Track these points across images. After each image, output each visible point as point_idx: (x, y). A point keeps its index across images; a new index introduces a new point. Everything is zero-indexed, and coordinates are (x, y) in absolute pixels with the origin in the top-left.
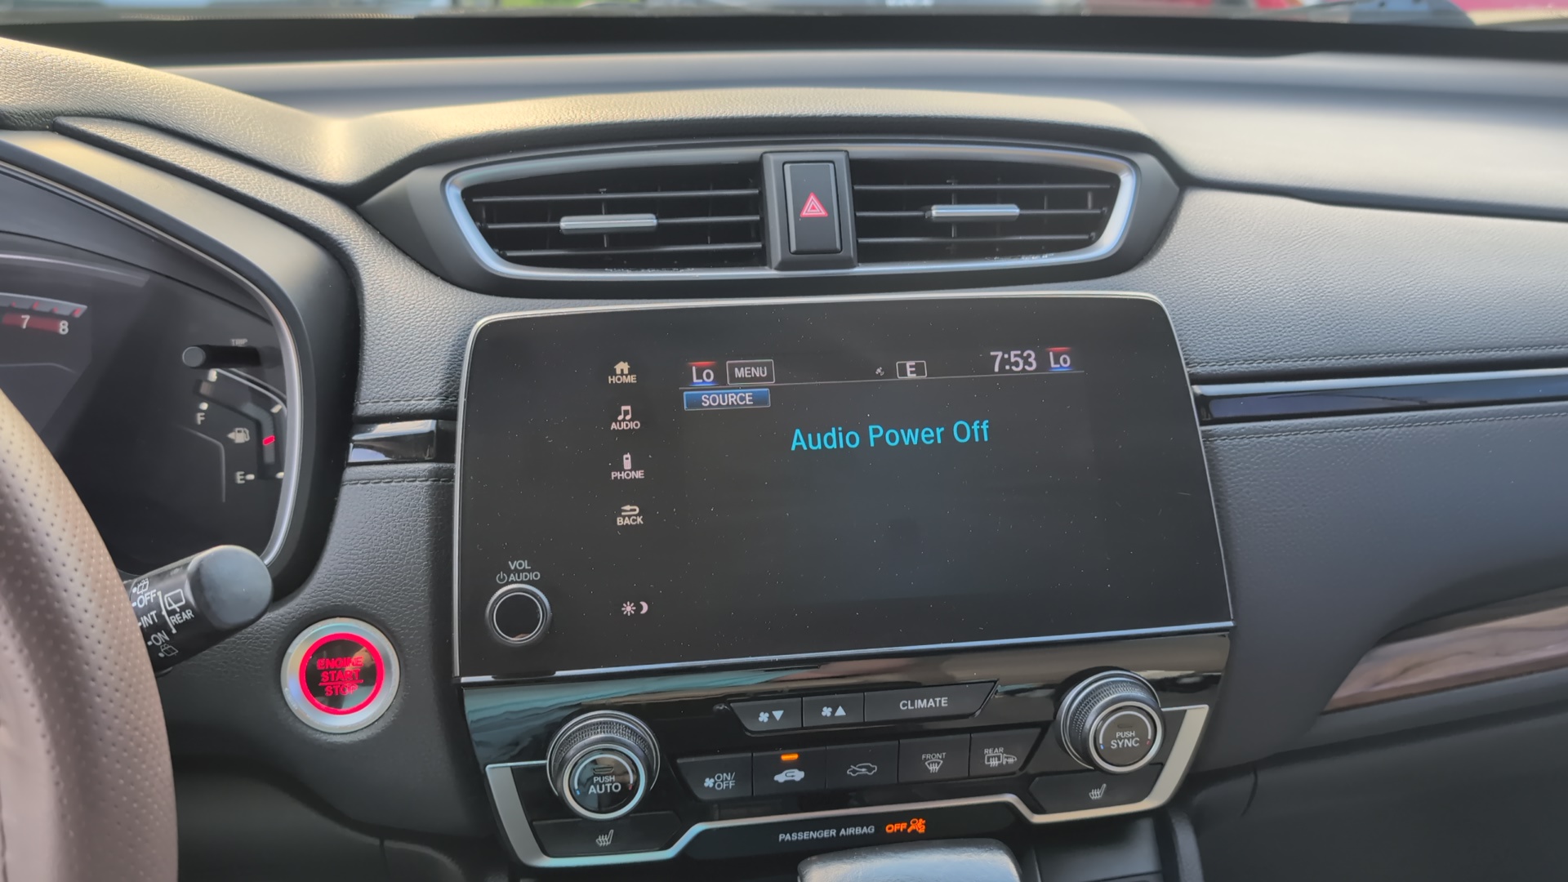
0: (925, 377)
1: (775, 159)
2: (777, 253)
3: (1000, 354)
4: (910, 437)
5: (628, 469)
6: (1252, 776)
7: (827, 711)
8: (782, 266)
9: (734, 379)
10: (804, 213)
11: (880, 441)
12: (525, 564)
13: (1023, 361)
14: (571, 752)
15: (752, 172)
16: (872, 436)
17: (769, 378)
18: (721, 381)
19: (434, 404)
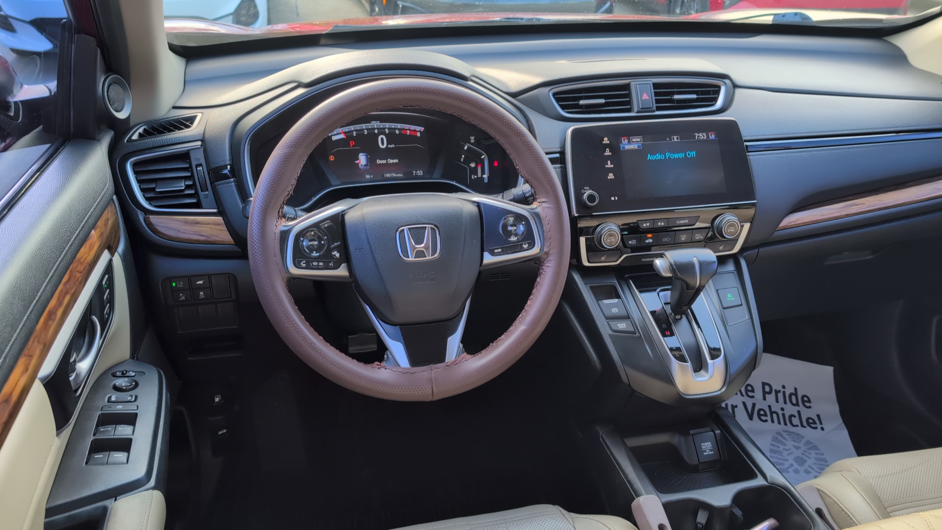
0: (679, 140)
1: (634, 83)
2: (636, 109)
3: (697, 134)
4: (676, 156)
5: (609, 165)
6: (757, 249)
7: (659, 224)
8: (638, 112)
9: (632, 142)
10: (643, 98)
11: (669, 157)
12: (588, 188)
13: (702, 136)
14: (602, 232)
15: (627, 87)
16: (667, 156)
17: (641, 141)
18: (629, 142)
19: (559, 150)
